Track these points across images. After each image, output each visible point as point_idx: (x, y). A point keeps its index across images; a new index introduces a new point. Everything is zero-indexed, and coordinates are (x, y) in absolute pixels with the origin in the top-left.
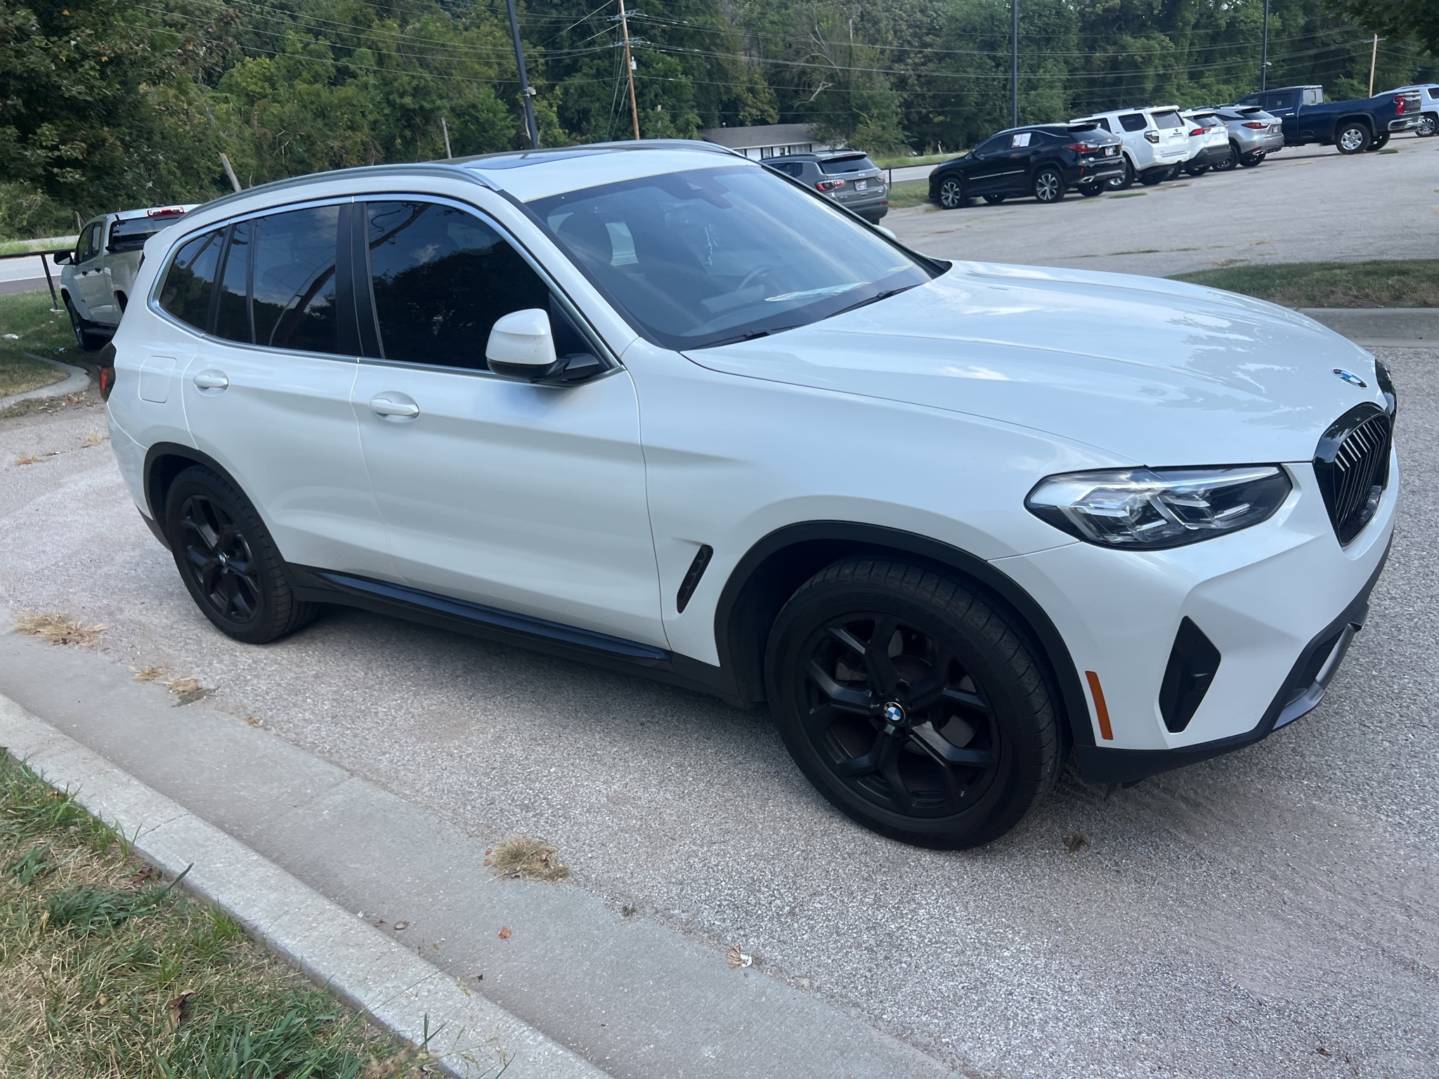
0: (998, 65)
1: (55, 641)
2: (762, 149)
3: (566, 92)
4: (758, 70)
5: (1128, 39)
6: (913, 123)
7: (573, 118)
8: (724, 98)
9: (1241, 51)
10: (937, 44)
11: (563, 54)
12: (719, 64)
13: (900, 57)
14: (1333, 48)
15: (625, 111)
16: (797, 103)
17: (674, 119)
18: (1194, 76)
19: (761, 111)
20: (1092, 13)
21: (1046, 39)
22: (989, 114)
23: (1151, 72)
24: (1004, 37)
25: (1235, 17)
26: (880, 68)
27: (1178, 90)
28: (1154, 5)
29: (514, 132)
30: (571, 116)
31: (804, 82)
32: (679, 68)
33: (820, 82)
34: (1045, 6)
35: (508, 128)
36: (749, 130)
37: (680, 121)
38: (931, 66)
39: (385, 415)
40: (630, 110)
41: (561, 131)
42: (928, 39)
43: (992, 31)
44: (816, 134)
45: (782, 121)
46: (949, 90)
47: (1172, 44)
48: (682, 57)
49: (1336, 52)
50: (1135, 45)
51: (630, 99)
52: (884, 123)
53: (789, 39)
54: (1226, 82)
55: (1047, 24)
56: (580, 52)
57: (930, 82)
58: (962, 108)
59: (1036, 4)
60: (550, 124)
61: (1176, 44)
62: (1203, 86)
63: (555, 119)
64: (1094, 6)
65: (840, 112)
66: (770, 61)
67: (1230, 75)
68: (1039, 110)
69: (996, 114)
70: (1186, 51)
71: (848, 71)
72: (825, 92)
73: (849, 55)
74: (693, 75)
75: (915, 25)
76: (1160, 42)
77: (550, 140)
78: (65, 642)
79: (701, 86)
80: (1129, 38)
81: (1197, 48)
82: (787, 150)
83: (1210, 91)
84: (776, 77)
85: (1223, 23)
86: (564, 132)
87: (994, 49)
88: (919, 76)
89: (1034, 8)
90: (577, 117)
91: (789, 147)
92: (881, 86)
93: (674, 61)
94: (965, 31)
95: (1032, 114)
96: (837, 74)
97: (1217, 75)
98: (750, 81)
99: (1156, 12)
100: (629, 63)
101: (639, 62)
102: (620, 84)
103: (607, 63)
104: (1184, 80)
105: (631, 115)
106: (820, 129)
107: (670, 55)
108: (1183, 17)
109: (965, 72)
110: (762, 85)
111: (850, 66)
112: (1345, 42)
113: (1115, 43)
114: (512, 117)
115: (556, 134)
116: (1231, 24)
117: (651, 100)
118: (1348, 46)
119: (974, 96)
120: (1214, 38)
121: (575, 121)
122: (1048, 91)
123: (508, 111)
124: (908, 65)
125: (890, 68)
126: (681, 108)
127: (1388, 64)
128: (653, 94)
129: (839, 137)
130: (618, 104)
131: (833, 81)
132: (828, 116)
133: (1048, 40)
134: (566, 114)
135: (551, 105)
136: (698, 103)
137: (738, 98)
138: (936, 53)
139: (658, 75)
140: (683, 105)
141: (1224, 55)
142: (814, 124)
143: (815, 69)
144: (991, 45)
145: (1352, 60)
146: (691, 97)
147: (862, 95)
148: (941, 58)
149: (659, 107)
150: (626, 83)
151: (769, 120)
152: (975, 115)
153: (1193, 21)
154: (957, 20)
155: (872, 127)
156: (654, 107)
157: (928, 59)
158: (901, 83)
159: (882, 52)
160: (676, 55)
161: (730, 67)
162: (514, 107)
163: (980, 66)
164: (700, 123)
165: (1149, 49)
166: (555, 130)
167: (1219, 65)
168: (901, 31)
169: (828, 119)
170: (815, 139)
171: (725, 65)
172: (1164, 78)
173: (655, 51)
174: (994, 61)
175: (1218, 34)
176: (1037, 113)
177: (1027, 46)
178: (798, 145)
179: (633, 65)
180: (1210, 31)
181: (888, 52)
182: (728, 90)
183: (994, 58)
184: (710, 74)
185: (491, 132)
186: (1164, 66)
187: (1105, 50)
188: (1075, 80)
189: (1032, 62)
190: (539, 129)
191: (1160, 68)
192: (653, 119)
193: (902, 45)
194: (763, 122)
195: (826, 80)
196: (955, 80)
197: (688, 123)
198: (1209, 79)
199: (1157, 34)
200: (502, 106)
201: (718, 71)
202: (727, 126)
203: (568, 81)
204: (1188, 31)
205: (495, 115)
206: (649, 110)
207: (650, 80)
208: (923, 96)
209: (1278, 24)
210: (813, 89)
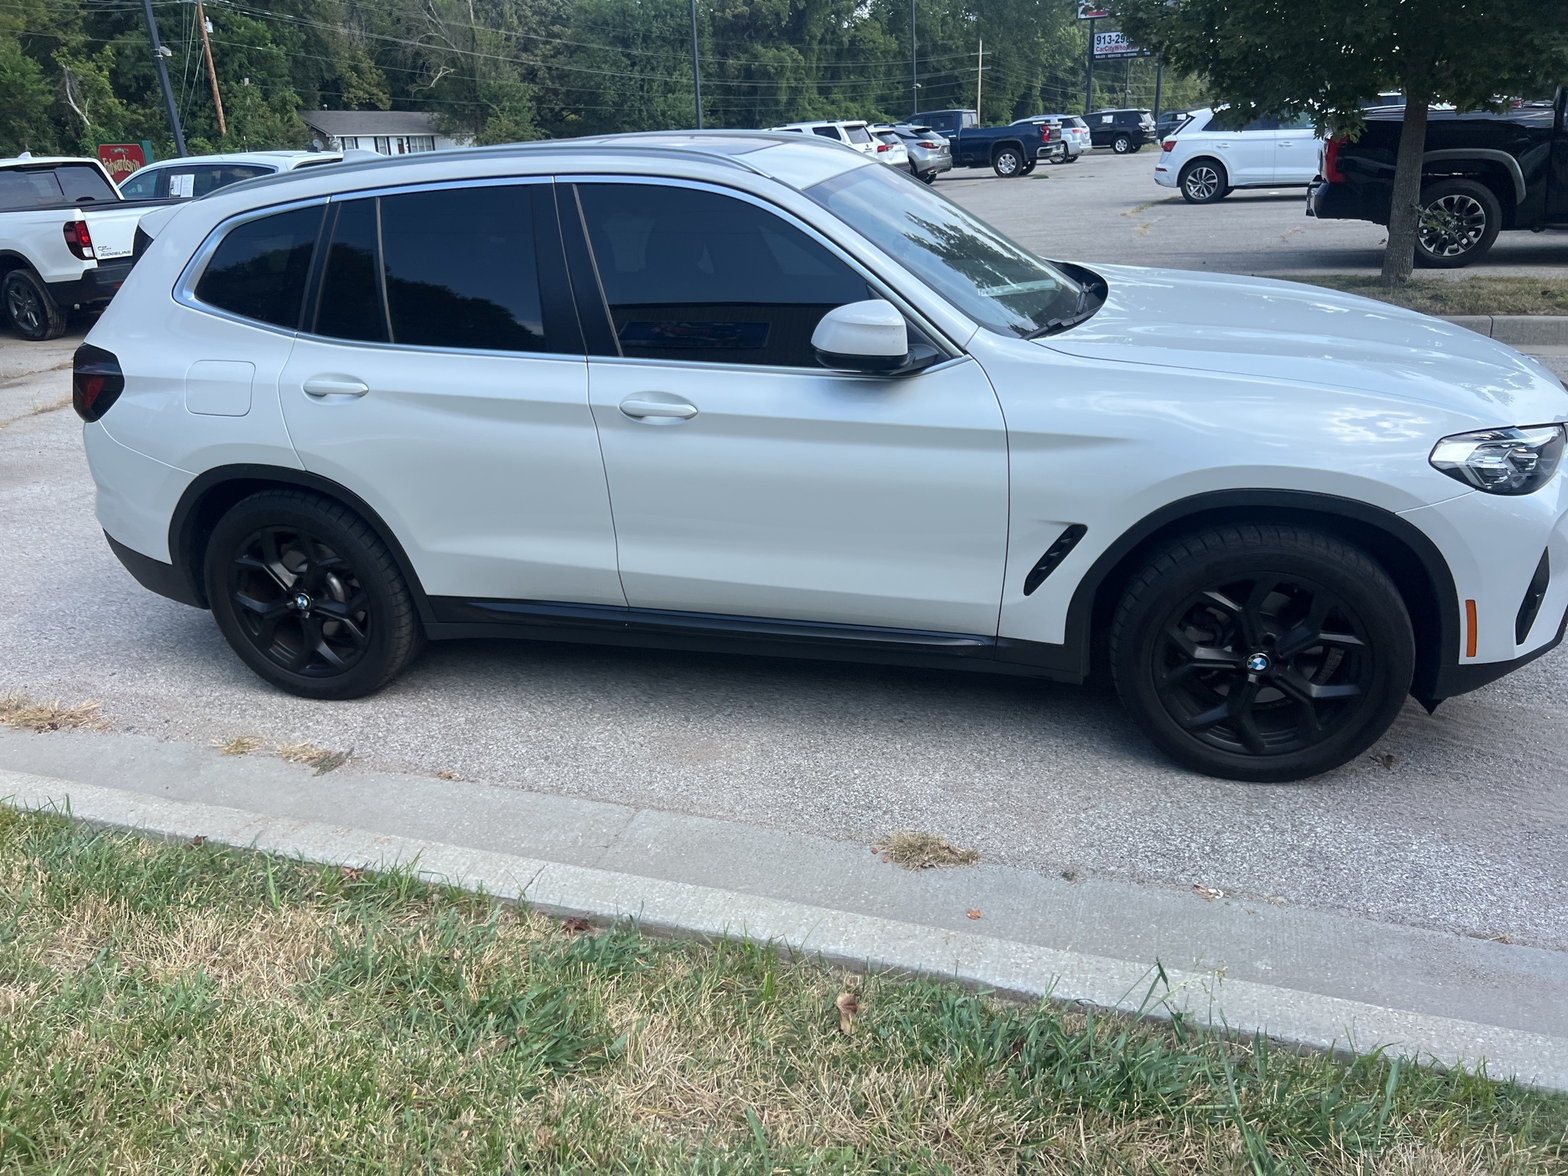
0: (633, 64)
1: (38, 728)
2: (375, 138)
3: (119, 52)
4: (362, 47)
5: (758, 47)
6: (547, 120)
7: (131, 86)
8: (327, 76)
9: (862, 71)
10: (567, 35)
11: (112, 7)
12: (316, 35)
13: (527, 46)
14: (943, 73)
15: (200, 82)
16: (413, 89)
17: (266, 96)
18: (824, 91)
19: (368, 93)
20: (722, 18)
21: (681, 40)
22: (628, 115)
23: (784, 84)
24: (638, 35)
25: (855, 36)
26: (507, 56)
27: (809, 104)
28: (782, 16)
29: (52, 99)
30: (127, 83)
31: (419, 67)
32: (269, 36)
33: (439, 66)
34: (676, 7)
35: (43, 93)
36: (356, 116)
37: (275, 99)
38: (562, 58)
39: (640, 417)
40: (208, 82)
41: (117, 101)
42: (557, 28)
43: (624, 27)
44: (439, 126)
45: (395, 108)
46: (583, 86)
47: (801, 57)
48: (269, 22)
49: (947, 78)
50: (767, 55)
51: (207, 68)
52: (518, 118)
53: (396, 13)
54: (853, 100)
55: (680, 25)
56: (134, 6)
57: (563, 76)
58: (599, 108)
59: (668, 4)
60: (101, 92)
61: (805, 57)
62: (833, 103)
63: (108, 87)
64: (724, 11)
65: (465, 103)
66: (375, 36)
67: (856, 93)
68: (679, 114)
69: (636, 117)
70: (814, 66)
71: (471, 56)
72: (445, 78)
73: (472, 39)
74: (285, 45)
75: (541, 12)
76: (790, 54)
77: (102, 111)
78: (54, 727)
79: (295, 60)
80: (760, 47)
81: (823, 64)
82: (405, 141)
83: (839, 107)
84: (384, 54)
85: (846, 40)
86: (121, 103)
87: (627, 46)
88: (549, 68)
89: (667, 7)
90: (134, 86)
91: (408, 138)
92: (511, 78)
93: (261, 26)
94: (595, 23)
95: (673, 118)
96: (459, 59)
97: (843, 93)
98: (353, 58)
99: (784, 23)
100: (203, 24)
101: (215, 23)
102: (193, 49)
103: (172, 21)
104: (815, 95)
105: (211, 89)
106: (443, 120)
107: (253, 18)
108: (809, 30)
109: (599, 68)
110: (367, 64)
111: (473, 51)
112: (954, 68)
113: (746, 51)
114: (48, 80)
115: (111, 104)
116: (852, 42)
117: (235, 71)
118: (956, 73)
119: (611, 95)
120: (839, 55)
121: (132, 90)
122: (686, 95)
123: (42, 72)
124: (536, 56)
125: (517, 57)
126: (274, 83)
127: (991, 92)
128: (236, 65)
129: (467, 129)
130: (192, 73)
131: (455, 66)
132: (452, 105)
133: (682, 42)
134: (121, 81)
135: (100, 69)
136: (294, 78)
137: (340, 78)
138: (566, 46)
139: (242, 42)
140: (277, 80)
141: (849, 71)
142: (436, 114)
143: (433, 51)
144: (625, 42)
145: (960, 86)
146: (285, 71)
147: (489, 85)
148: (572, 51)
149: (247, 80)
150: (200, 49)
151: (380, 105)
152: (614, 115)
153: (819, 36)
154: (586, 12)
155: (505, 122)
156: (239, 79)
157: (557, 52)
158: (530, 75)
159: (508, 39)
160: (262, 20)
161: (330, 39)
162: (50, 68)
163: (615, 63)
164: (301, 102)
165: (780, 60)
166: (108, 100)
167: (844, 82)
168: (526, 17)
169: (453, 110)
170: (438, 131)
171: (324, 36)
172: (795, 91)
173: (236, 13)
174: (629, 59)
175: (842, 51)
176: (677, 118)
177: (662, 46)
178: (419, 137)
179: (209, 27)
180: (834, 47)
181: (514, 39)
182: (331, 67)
183: (628, 56)
184: (305, 45)
185: (19, 97)
186: (795, 79)
187: (738, 58)
188: (709, 86)
189: (668, 64)
190: (85, 98)
191: (792, 81)
192: (240, 95)
193: (527, 33)
194: (372, 107)
195: (447, 64)
196: (591, 77)
197: (284, 102)
198: (837, 96)
199: (786, 46)
200: (32, 65)
201: (315, 43)
202: (329, 109)
203: (120, 40)
204: (815, 46)
205: (23, 75)
206: (233, 83)
207: (232, 47)
208: (556, 92)
209: (895, 46)
210: (432, 73)
